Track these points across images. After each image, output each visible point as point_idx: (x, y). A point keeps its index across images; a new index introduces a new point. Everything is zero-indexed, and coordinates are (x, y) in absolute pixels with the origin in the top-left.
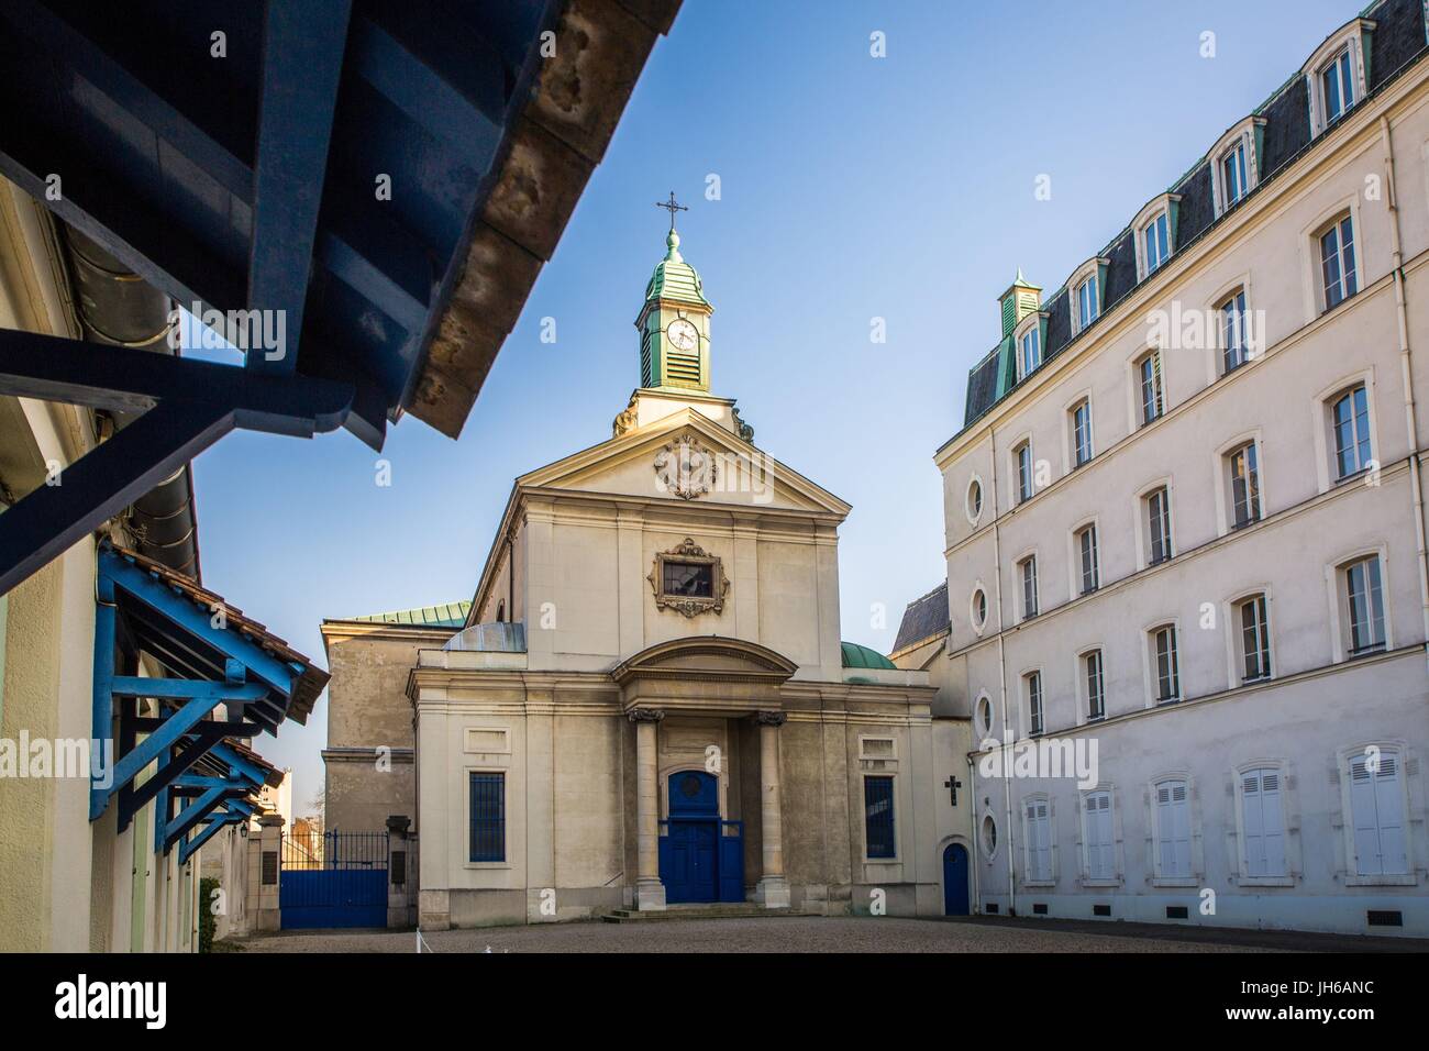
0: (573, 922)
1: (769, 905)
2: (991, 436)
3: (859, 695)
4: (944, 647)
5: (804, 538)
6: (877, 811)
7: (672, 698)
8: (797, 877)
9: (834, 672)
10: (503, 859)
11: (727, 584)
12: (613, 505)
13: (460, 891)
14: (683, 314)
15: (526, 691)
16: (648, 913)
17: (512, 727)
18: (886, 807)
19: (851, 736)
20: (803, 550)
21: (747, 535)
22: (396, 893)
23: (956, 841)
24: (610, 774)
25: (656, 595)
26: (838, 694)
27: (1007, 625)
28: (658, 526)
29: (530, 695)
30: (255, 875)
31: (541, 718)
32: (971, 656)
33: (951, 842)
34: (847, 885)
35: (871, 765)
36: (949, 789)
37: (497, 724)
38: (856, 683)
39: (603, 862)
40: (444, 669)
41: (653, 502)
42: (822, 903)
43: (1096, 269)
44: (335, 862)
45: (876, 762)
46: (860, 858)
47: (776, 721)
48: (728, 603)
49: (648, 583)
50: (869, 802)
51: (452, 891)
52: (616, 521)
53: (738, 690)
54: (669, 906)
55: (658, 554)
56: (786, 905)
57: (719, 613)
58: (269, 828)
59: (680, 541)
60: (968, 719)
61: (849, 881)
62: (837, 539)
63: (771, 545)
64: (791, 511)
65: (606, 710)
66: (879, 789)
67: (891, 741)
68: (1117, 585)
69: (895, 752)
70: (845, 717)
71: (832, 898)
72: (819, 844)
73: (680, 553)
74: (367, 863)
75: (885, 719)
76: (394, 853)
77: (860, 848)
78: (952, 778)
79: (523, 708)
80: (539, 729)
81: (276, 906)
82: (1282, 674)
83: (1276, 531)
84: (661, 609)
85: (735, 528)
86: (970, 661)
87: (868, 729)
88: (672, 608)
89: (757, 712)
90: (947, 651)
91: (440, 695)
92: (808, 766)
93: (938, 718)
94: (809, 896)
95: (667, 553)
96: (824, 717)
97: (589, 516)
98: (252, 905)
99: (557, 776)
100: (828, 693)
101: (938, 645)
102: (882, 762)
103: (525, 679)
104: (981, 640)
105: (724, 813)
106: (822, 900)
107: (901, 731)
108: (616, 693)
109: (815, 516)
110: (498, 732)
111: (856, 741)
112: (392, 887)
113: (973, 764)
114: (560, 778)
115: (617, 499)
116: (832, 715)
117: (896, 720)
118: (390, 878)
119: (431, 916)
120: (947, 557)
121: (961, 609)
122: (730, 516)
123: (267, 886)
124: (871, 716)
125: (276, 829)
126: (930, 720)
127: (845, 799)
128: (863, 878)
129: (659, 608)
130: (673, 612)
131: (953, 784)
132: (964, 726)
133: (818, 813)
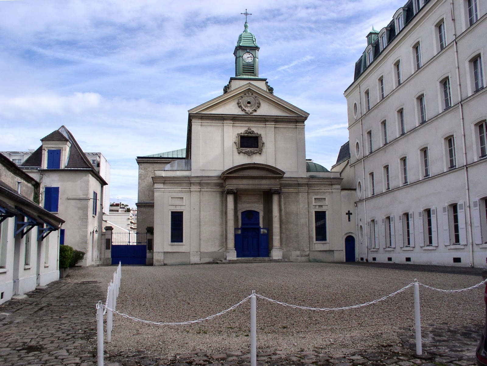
0: (206, 263)
1: (274, 258)
2: (359, 87)
3: (313, 181)
4: (348, 163)
5: (292, 126)
6: (320, 224)
7: (239, 185)
8: (289, 248)
9: (303, 174)
10: (182, 241)
11: (264, 143)
12: (222, 118)
13: (167, 252)
14: (248, 51)
15: (191, 183)
16: (229, 261)
17: (185, 196)
18: (323, 223)
19: (309, 197)
20: (292, 130)
21: (271, 126)
22: (149, 253)
23: (350, 234)
24: (220, 212)
25: (237, 148)
26: (304, 182)
27: (365, 156)
28: (238, 124)
29: (192, 185)
30: (104, 246)
31: (195, 193)
32: (356, 166)
33: (348, 235)
34: (308, 251)
35: (317, 207)
36: (348, 215)
37: (180, 195)
38: (312, 177)
39: (217, 243)
40: (163, 177)
41: (236, 116)
42: (298, 257)
43: (386, 31)
44: (129, 242)
45: (319, 206)
46: (313, 241)
47: (278, 192)
48: (264, 150)
49: (234, 144)
50: (317, 220)
51: (165, 253)
52: (223, 123)
53: (264, 182)
54: (237, 258)
55: (238, 134)
56: (281, 258)
57: (260, 154)
58: (108, 231)
59: (246, 129)
60: (355, 190)
61: (308, 249)
62: (305, 125)
63: (280, 129)
64: (287, 116)
65: (219, 189)
66: (320, 216)
67: (325, 198)
68: (392, 142)
69: (327, 202)
70: (307, 190)
71: (302, 256)
72: (297, 236)
73: (246, 133)
74: (139, 243)
75: (323, 190)
76: (148, 239)
77: (313, 237)
78: (349, 211)
79: (189, 189)
80: (195, 197)
81: (110, 256)
82: (433, 176)
83: (430, 125)
84: (239, 153)
85: (266, 123)
86: (356, 168)
87: (316, 194)
88: (243, 153)
89: (271, 189)
90: (349, 164)
91: (161, 186)
92: (293, 208)
93: (343, 189)
94: (293, 255)
95: (241, 133)
96: (299, 190)
97: (213, 122)
98: (103, 257)
99: (201, 213)
100: (300, 181)
101: (346, 162)
102: (322, 206)
103: (190, 179)
104: (358, 160)
105: (261, 225)
106: (298, 256)
107: (329, 195)
108: (223, 183)
109: (296, 118)
110: (181, 198)
111: (312, 198)
112: (148, 251)
113: (357, 206)
114: (202, 213)
115: (223, 116)
116: (302, 189)
117: (327, 190)
118: (147, 248)
119: (158, 261)
120: (348, 130)
121: (353, 149)
122: (264, 120)
123: (107, 250)
124: (318, 189)
125: (110, 231)
126: (340, 190)
127: (307, 220)
128: (314, 248)
129: (238, 153)
130: (243, 154)
131: (349, 214)
132: (353, 192)
133: (297, 225)
